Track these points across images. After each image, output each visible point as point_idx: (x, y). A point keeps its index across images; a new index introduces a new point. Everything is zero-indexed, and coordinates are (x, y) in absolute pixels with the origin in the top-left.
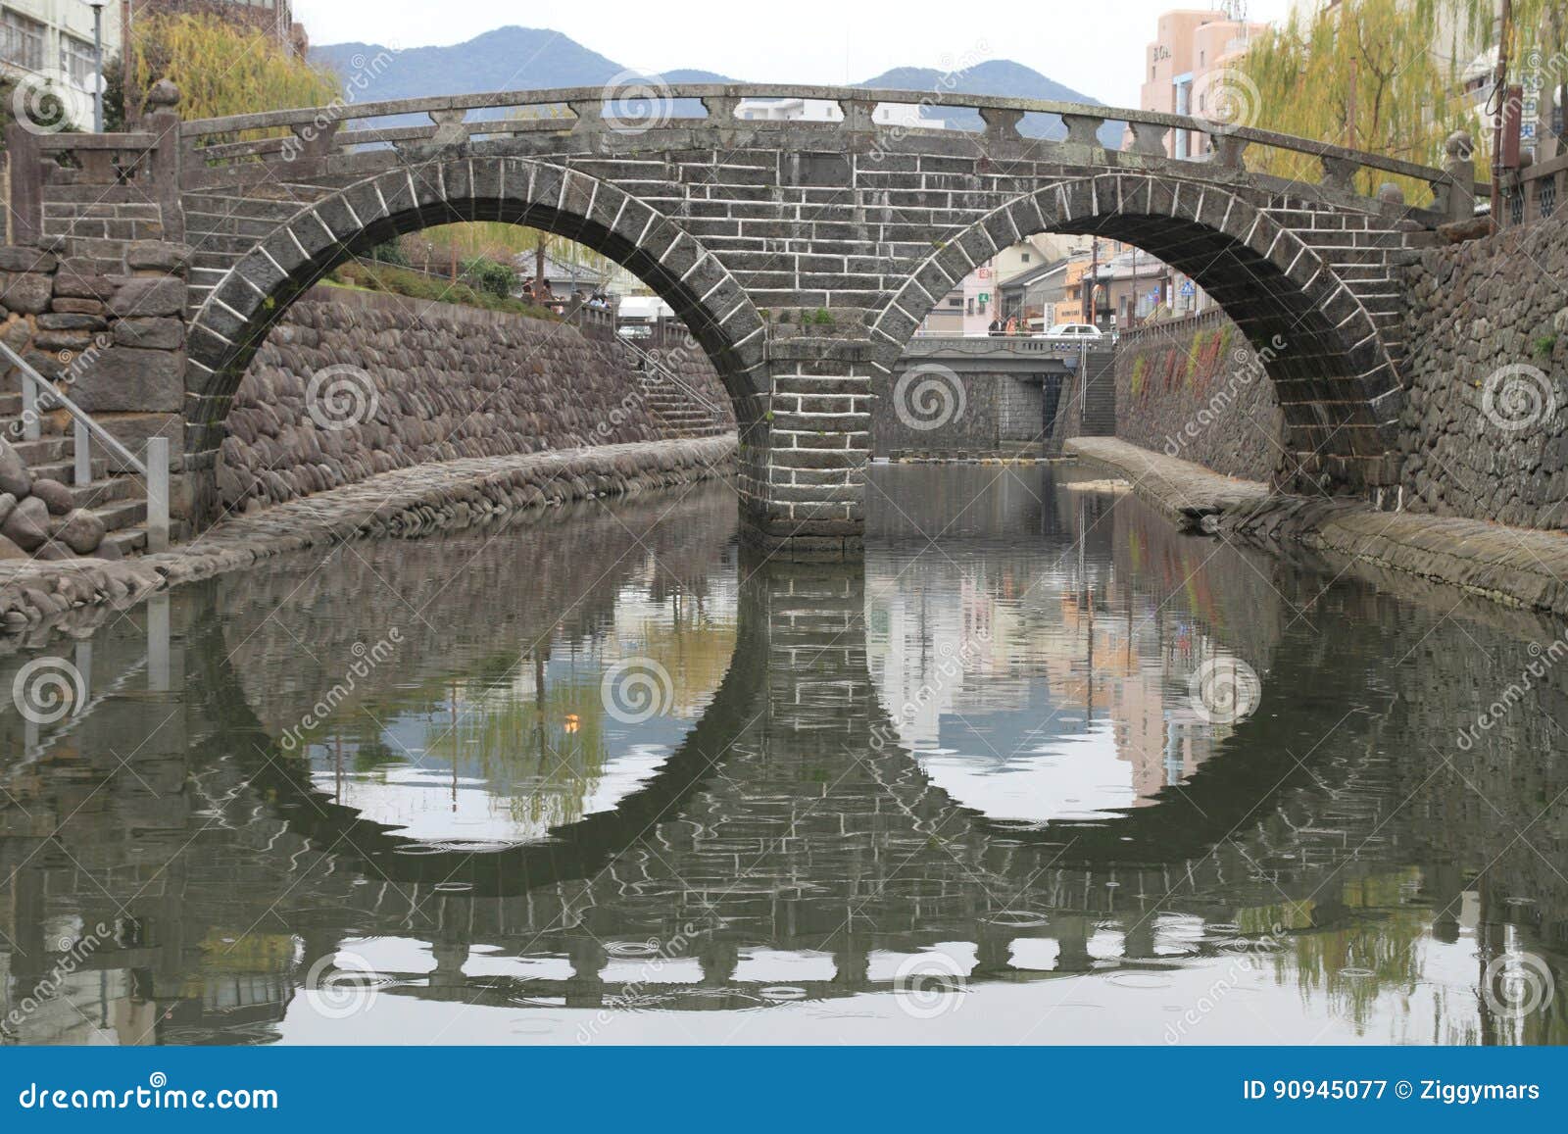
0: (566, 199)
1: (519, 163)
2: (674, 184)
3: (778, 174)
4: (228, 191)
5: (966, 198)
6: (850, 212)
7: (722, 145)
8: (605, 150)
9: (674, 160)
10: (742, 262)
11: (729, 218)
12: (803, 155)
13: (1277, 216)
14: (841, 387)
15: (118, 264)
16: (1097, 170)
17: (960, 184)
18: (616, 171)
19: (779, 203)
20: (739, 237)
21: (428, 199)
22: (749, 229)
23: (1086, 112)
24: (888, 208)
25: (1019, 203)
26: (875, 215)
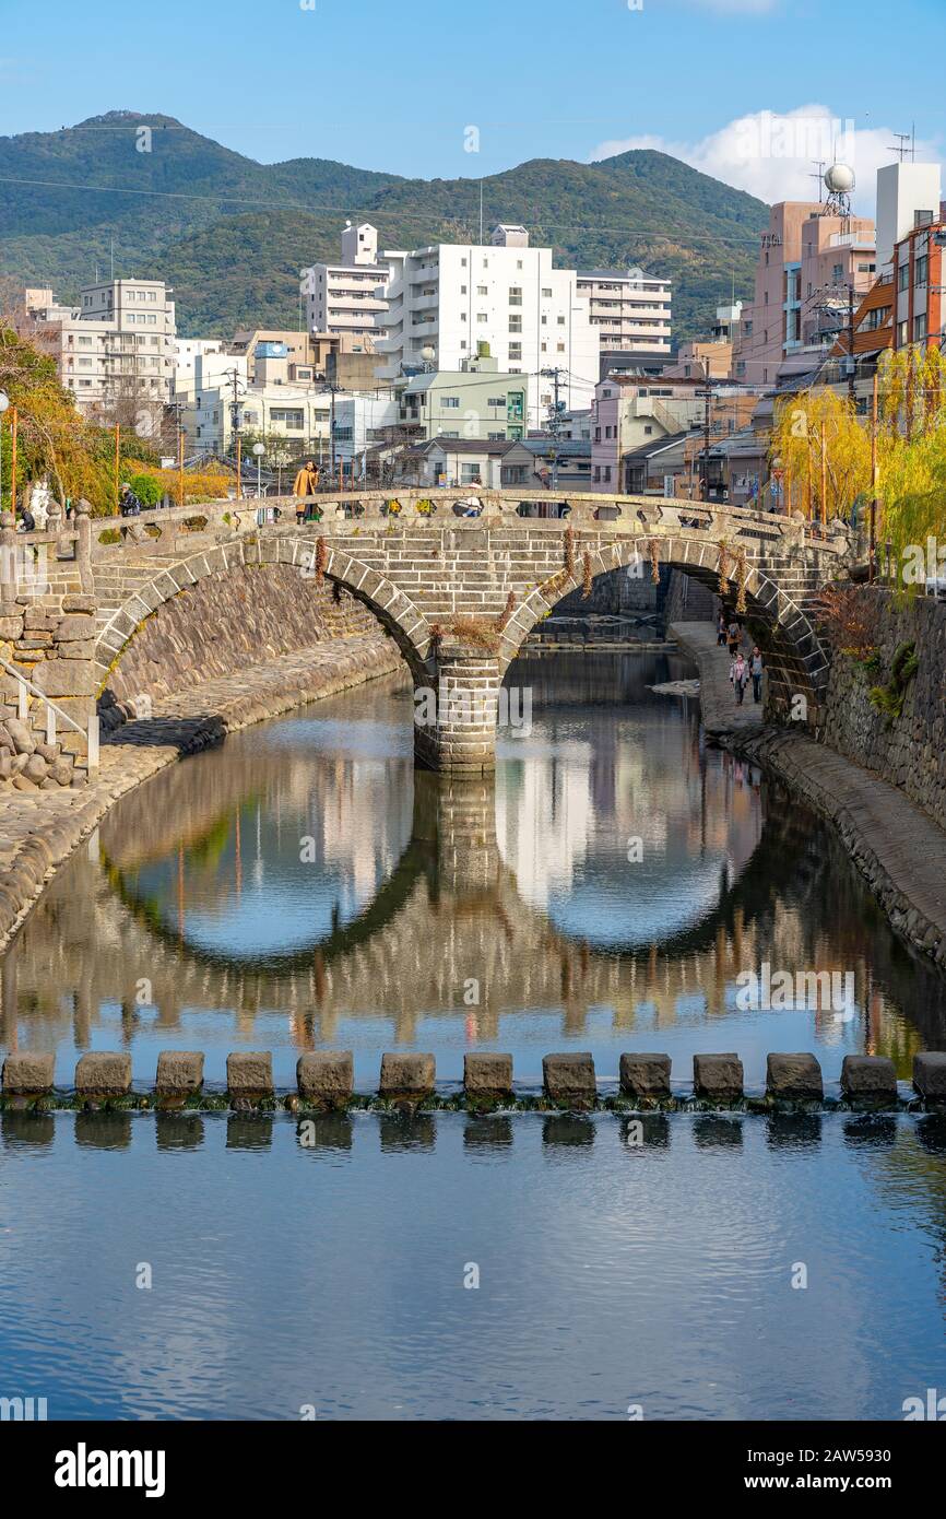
1: (287, 541)
2: (379, 551)
3: (442, 543)
5: (557, 555)
6: (486, 566)
7: (408, 527)
8: (339, 532)
9: (380, 536)
10: (420, 597)
11: (413, 570)
12: (457, 531)
14: (481, 674)
15: (57, 609)
16: (638, 536)
17: (553, 547)
18: (345, 544)
19: (444, 561)
20: (419, 582)
22: (425, 577)
24: (509, 563)
26: (501, 567)
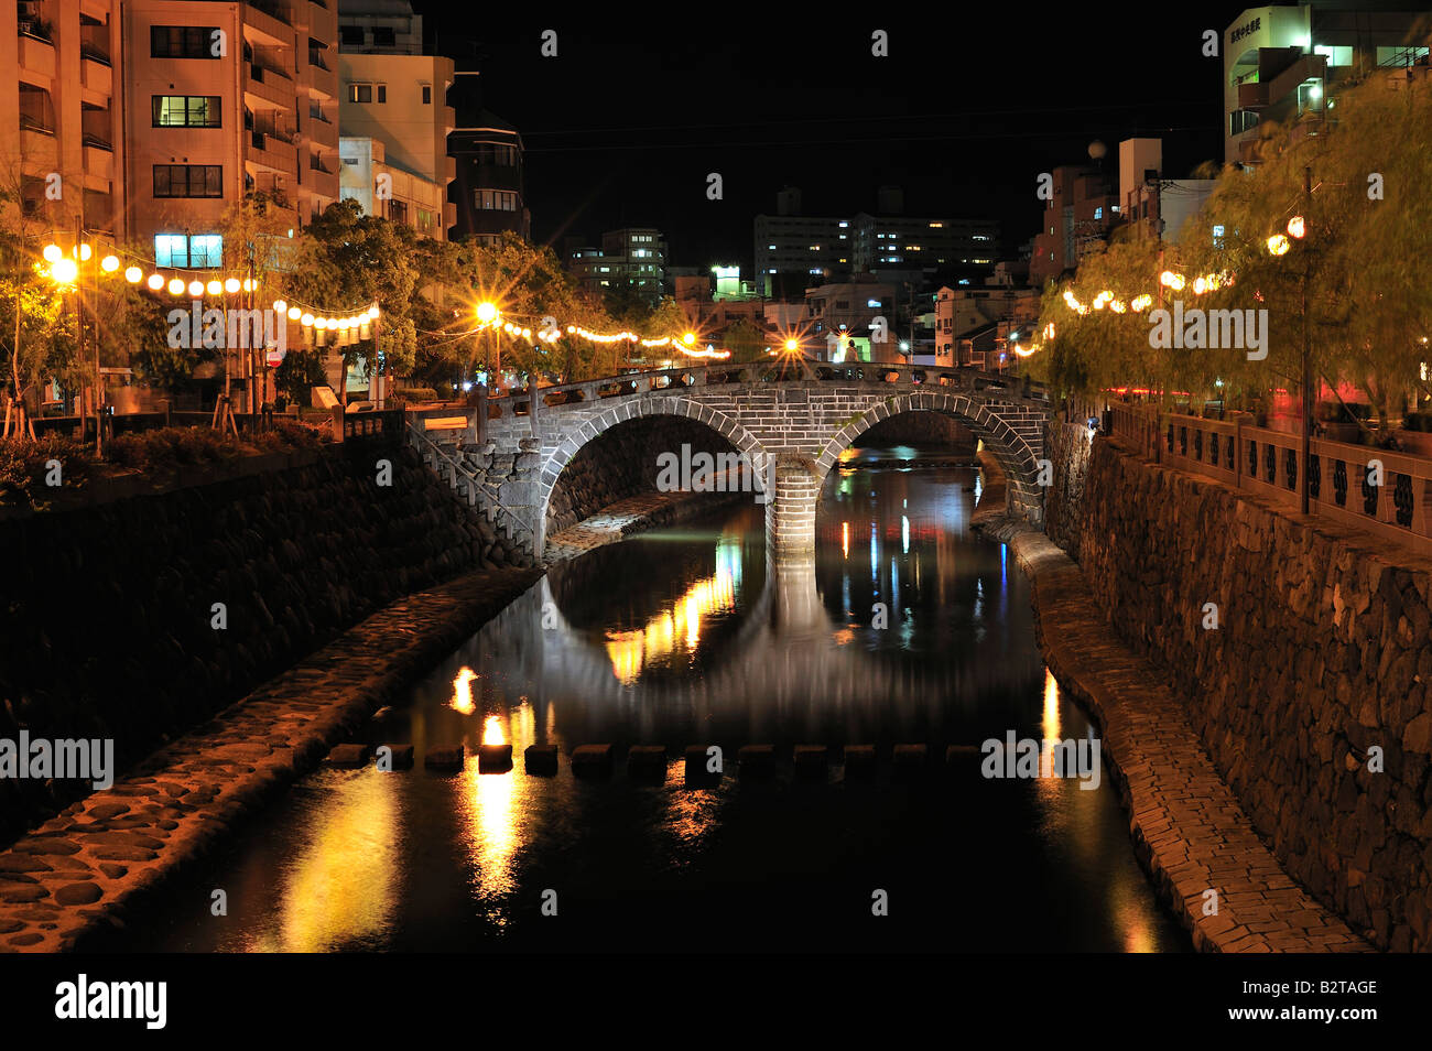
2: (733, 405)
5: (855, 406)
6: (807, 414)
7: (753, 388)
9: (733, 395)
11: (757, 418)
12: (787, 391)
13: (989, 408)
14: (803, 487)
16: (911, 392)
17: (853, 400)
18: (710, 401)
19: (777, 411)
20: (761, 425)
21: (634, 416)
22: (765, 422)
24: (823, 411)
26: (817, 414)
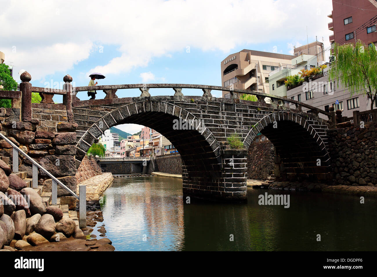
0: (174, 113)
1: (163, 103)
2: (198, 110)
3: (220, 108)
4: (86, 107)
5: (257, 116)
6: (235, 118)
7: (209, 100)
8: (183, 100)
9: (198, 103)
10: (214, 130)
11: (211, 119)
12: (225, 104)
13: (309, 122)
14: (243, 161)
15: (54, 128)
16: (279, 110)
17: (256, 112)
18: (186, 106)
19: (221, 115)
20: (213, 124)
21: (140, 111)
22: (216, 122)
23: (276, 97)
24: (243, 118)
25: (266, 117)
26: (240, 119)
